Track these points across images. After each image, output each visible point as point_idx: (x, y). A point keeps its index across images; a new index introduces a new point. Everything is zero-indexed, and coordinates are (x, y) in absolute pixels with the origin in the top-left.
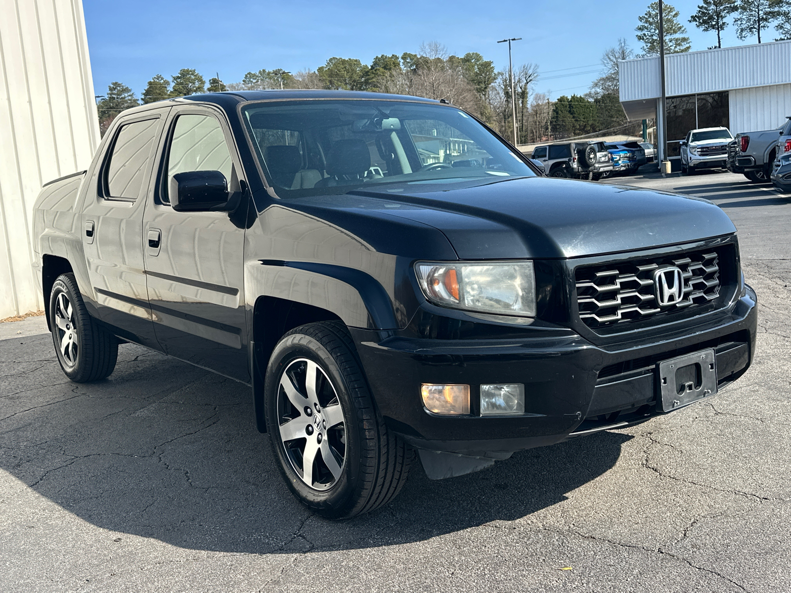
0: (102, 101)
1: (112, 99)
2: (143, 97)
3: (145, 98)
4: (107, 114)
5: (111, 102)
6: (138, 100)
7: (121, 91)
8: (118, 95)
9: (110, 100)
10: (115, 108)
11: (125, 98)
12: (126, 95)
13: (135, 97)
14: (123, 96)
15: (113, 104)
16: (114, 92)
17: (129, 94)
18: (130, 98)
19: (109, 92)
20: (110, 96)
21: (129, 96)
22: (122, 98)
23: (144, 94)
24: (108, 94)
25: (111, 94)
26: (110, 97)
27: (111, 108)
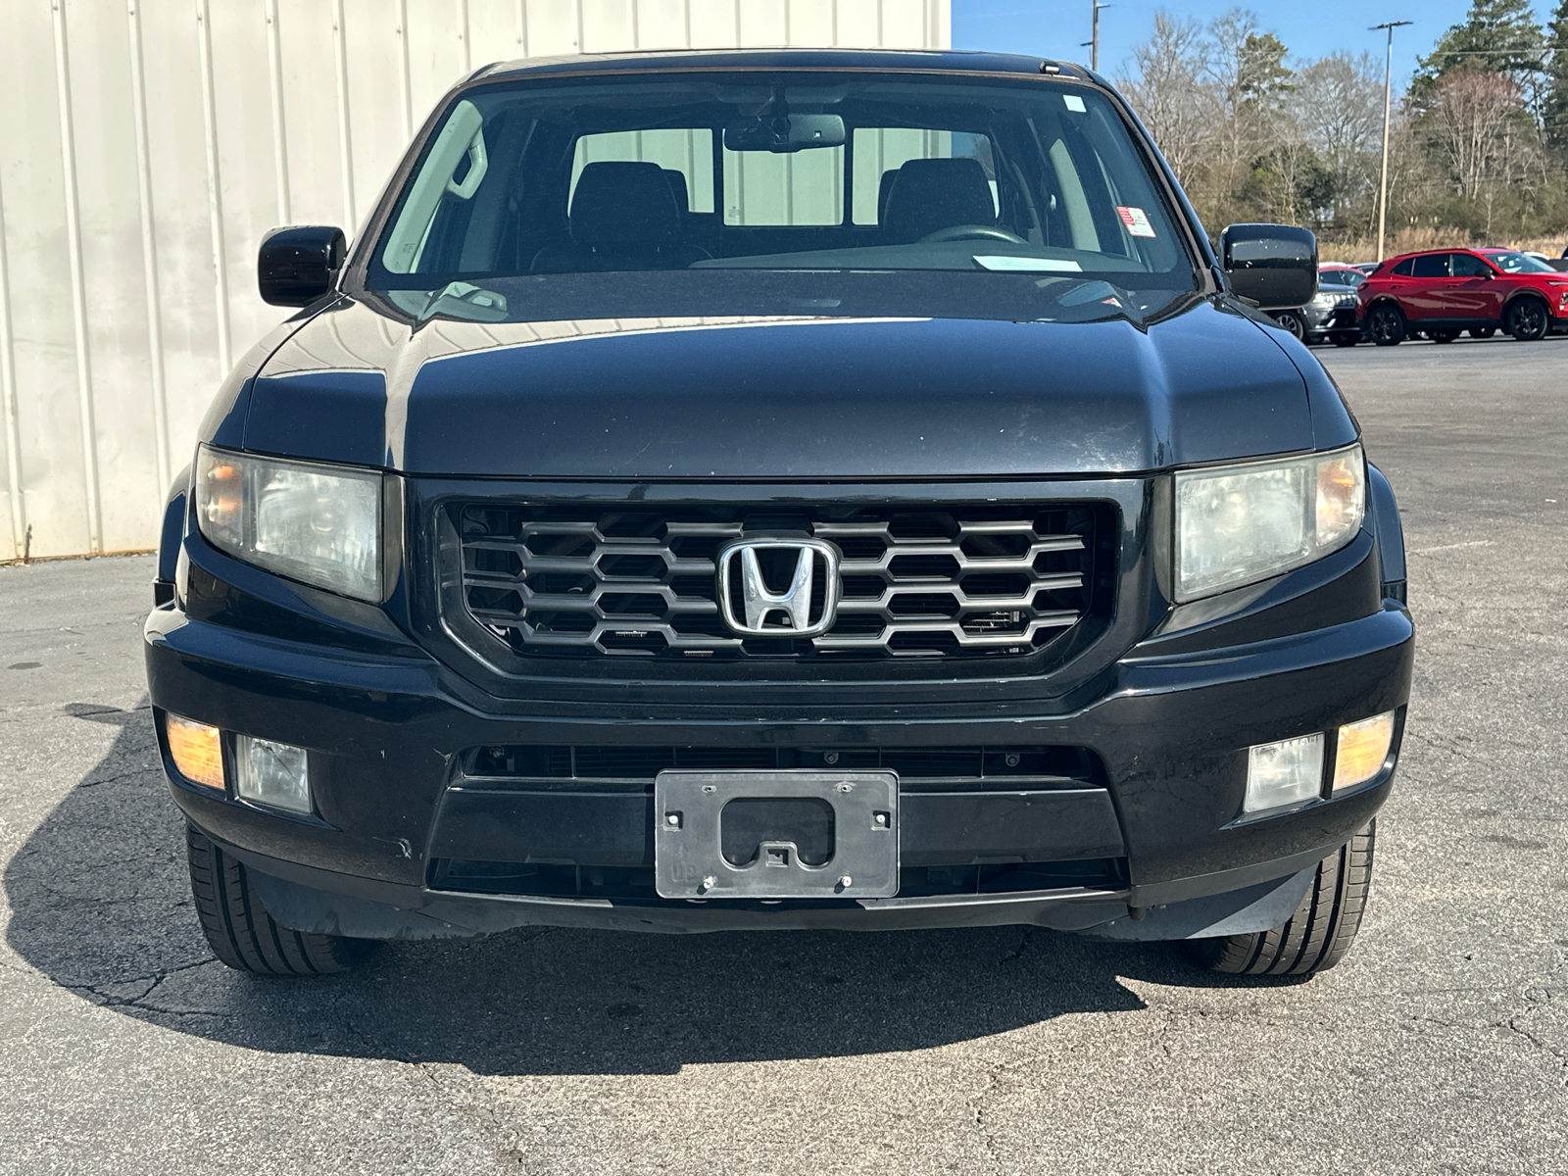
0: (1453, 31)
1: (1477, 26)
2: (1554, 20)
3: (1559, 22)
4: (1459, 63)
5: (1475, 33)
6: (1541, 28)
7: (1503, 7)
8: (1493, 15)
9: (1471, 29)
10: (1480, 50)
11: (1508, 24)
12: (1513, 16)
13: (1534, 22)
14: (1504, 19)
15: (1477, 40)
16: (1485, 9)
17: (1521, 13)
18: (1521, 23)
19: (1473, 9)
20: (1473, 19)
21: (1521, 17)
22: (1501, 24)
23: (1559, 13)
24: (1469, 14)
25: (1476, 15)
26: (1473, 23)
27: (1471, 49)
